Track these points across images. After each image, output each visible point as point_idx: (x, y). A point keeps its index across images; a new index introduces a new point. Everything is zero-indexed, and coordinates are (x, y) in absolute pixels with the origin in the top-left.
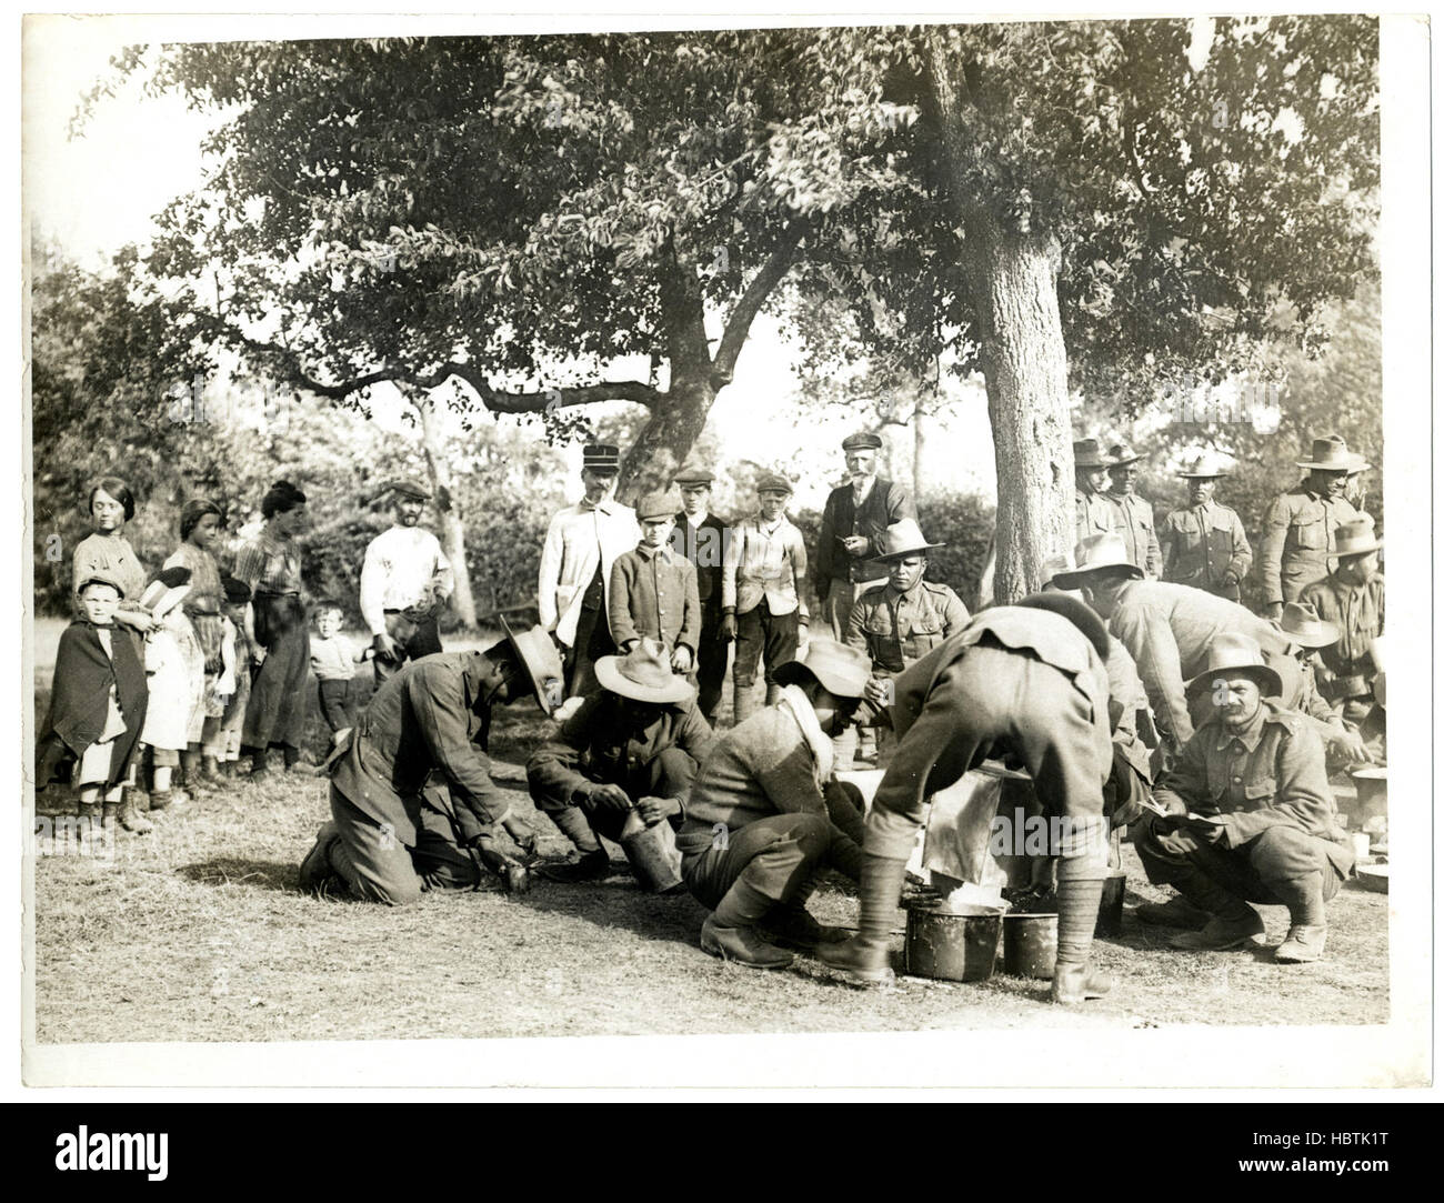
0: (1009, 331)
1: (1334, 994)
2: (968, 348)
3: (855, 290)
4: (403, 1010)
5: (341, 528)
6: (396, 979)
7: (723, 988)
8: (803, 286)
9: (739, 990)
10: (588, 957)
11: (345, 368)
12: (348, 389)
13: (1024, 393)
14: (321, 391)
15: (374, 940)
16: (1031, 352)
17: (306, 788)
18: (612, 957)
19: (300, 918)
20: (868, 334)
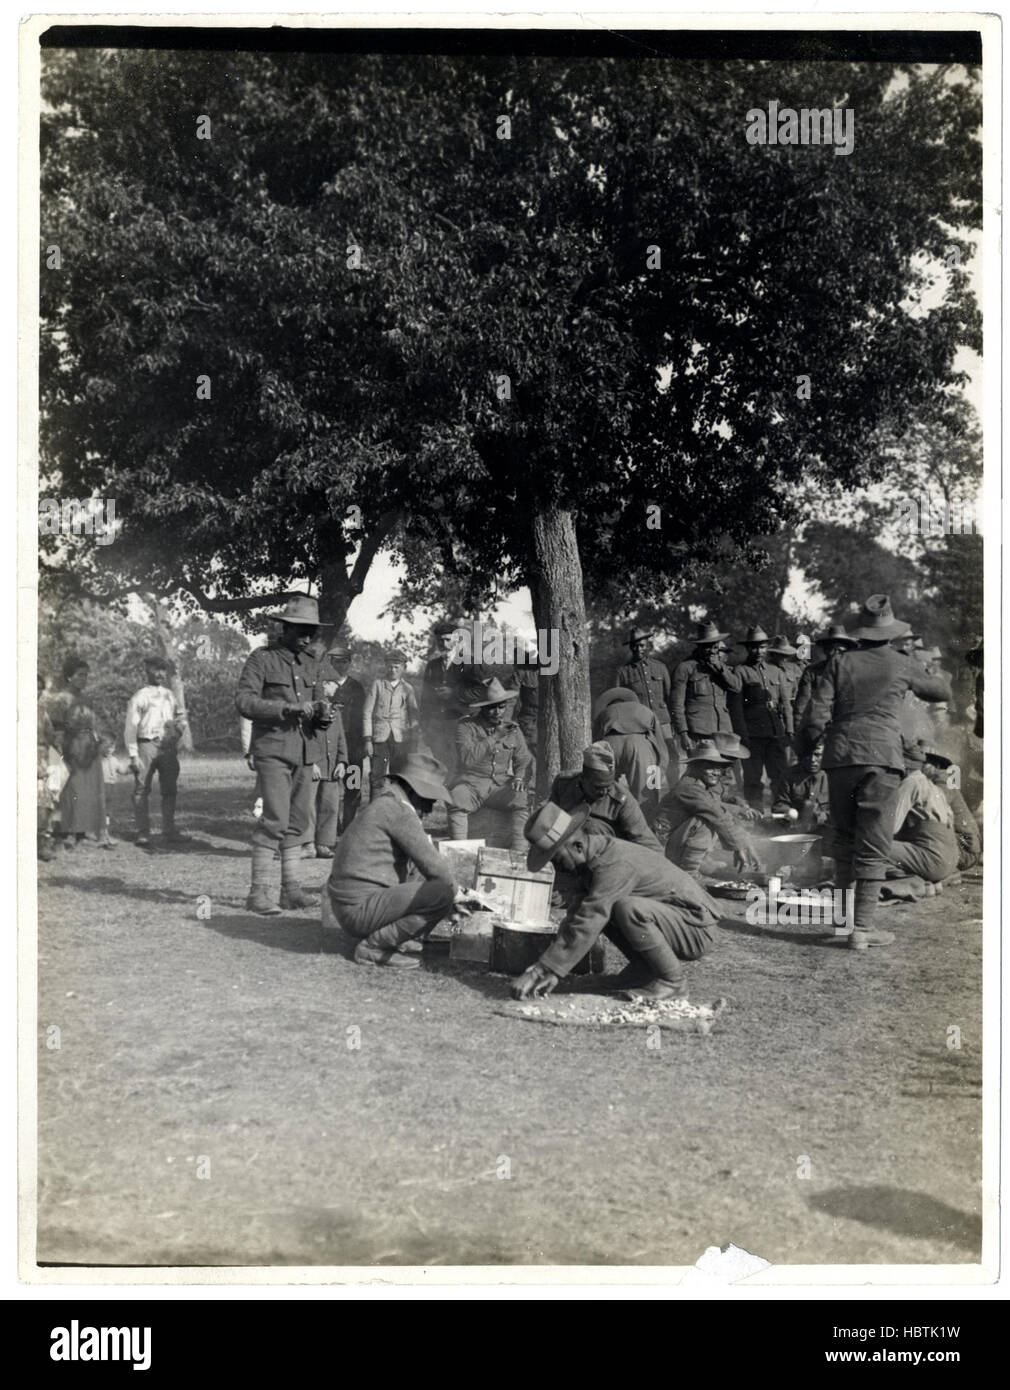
0: (546, 558)
1: (766, 980)
2: (517, 571)
3: (443, 533)
4: (167, 998)
5: (101, 688)
6: (161, 978)
7: (374, 982)
8: (409, 531)
9: (384, 983)
10: (285, 964)
11: (109, 584)
12: (111, 597)
13: (556, 598)
14: (93, 599)
15: (144, 954)
16: (560, 571)
17: (91, 856)
18: (300, 963)
19: (94, 940)
20: (449, 563)
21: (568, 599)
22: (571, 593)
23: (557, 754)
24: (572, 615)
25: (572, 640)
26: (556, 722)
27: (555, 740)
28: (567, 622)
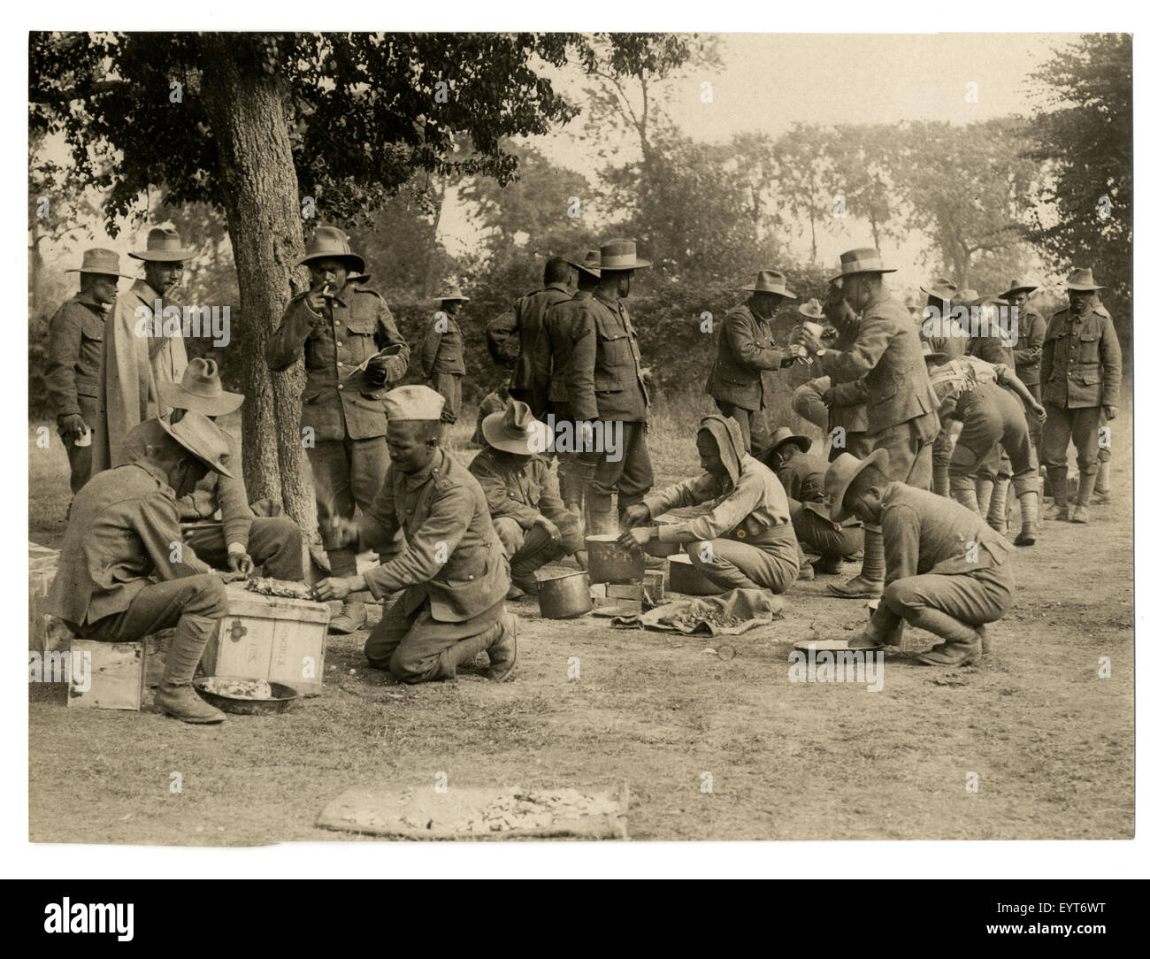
21: (281, 220)
22: (285, 211)
23: (273, 437)
24: (287, 242)
25: (288, 276)
26: (270, 392)
27: (268, 415)
28: (280, 251)
